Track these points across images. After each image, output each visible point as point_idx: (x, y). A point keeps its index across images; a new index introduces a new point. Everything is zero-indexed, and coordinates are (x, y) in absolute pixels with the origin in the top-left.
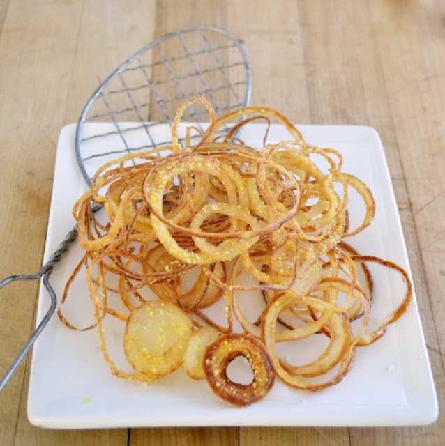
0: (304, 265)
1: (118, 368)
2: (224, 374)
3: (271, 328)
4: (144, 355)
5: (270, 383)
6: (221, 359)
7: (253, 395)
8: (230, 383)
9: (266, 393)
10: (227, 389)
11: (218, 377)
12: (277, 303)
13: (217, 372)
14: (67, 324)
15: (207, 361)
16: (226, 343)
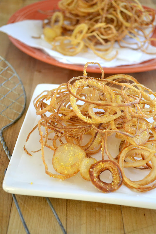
0: (140, 130)
1: (49, 171)
2: (98, 177)
3: (122, 159)
4: (62, 166)
5: (120, 183)
6: (98, 170)
7: (112, 188)
8: (101, 181)
9: (118, 188)
10: (99, 183)
11: (95, 177)
12: (126, 149)
13: (95, 175)
14: (27, 153)
15: (91, 169)
16: (101, 163)
